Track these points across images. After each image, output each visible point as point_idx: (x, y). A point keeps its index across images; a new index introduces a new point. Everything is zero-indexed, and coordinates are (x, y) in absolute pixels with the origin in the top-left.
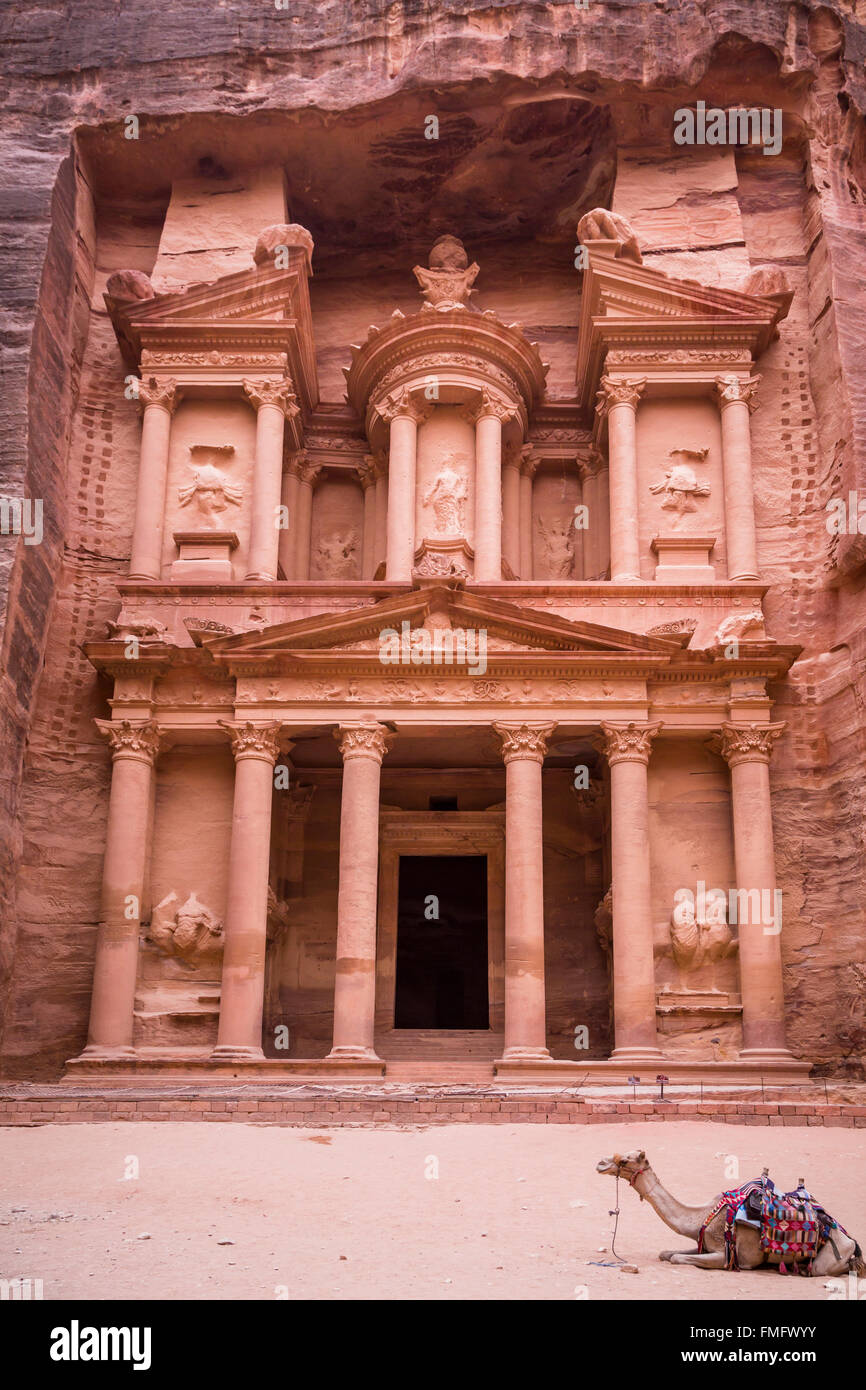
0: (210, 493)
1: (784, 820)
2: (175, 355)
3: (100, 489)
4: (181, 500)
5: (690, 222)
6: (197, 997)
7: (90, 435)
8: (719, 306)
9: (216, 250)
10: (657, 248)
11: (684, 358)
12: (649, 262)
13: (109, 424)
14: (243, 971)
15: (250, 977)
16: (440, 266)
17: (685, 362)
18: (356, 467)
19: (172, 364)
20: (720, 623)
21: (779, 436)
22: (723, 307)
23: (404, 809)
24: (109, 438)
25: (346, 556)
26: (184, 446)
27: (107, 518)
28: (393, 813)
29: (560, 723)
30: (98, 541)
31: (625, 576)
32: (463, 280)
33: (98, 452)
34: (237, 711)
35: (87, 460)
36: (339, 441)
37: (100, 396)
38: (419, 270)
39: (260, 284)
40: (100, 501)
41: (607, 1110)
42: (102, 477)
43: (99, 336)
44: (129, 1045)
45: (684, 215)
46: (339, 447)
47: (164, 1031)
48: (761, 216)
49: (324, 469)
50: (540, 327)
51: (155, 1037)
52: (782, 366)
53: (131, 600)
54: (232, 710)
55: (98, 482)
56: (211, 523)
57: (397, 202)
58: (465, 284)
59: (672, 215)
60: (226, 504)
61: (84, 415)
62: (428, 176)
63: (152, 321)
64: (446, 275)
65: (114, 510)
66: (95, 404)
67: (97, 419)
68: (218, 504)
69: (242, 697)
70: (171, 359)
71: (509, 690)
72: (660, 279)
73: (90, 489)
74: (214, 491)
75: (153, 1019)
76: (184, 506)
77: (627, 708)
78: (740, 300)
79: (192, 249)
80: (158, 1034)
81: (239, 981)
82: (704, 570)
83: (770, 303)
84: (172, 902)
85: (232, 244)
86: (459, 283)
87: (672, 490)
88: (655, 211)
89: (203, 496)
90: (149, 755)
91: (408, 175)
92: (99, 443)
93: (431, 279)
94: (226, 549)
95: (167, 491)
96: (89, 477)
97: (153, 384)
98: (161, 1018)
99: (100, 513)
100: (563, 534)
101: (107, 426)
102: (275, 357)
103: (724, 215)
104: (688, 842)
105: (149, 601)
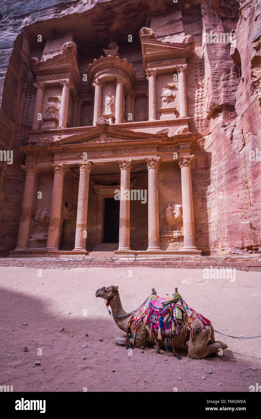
0: (52, 109)
1: (197, 183)
2: (44, 76)
3: (27, 110)
4: (45, 111)
5: (170, 28)
6: (44, 235)
7: (26, 98)
8: (176, 47)
9: (56, 51)
10: (161, 36)
11: (167, 62)
12: (159, 40)
13: (31, 95)
14: (53, 228)
15: (55, 229)
16: (110, 49)
17: (167, 63)
18: (92, 100)
19: (43, 78)
20: (177, 130)
21: (194, 80)
22: (177, 48)
23: (103, 185)
24: (30, 98)
25: (90, 122)
26: (46, 98)
27: (29, 117)
28: (101, 187)
29: (133, 159)
30: (26, 123)
31: (151, 119)
32: (115, 51)
33: (28, 102)
34: (54, 161)
35: (25, 104)
36: (88, 94)
37: (29, 89)
38: (104, 50)
39: (63, 57)
40: (27, 113)
41: (119, 264)
42: (28, 107)
43: (29, 75)
44: (26, 247)
45: (168, 27)
46: (88, 96)
47: (35, 244)
48: (190, 25)
49: (84, 102)
50: (136, 61)
51: (33, 245)
52: (195, 61)
53: (31, 136)
54: (53, 161)
55: (27, 108)
56: (52, 116)
57: (100, 35)
58: (116, 52)
59: (165, 27)
60: (55, 111)
61: (25, 93)
62: (106, 27)
63: (38, 69)
64: (111, 51)
65: (30, 115)
66: (28, 90)
67: (28, 94)
68: (53, 111)
69: (55, 158)
70: (43, 77)
71: (121, 152)
72: (160, 43)
73: (25, 110)
74: (52, 108)
75: (32, 241)
76: (46, 112)
77: (152, 154)
78: (181, 45)
79: (50, 52)
80: (34, 245)
81: (52, 230)
82: (173, 116)
83: (188, 45)
84: (40, 211)
85: (59, 49)
86: (114, 52)
87: (165, 96)
88: (161, 27)
89: (50, 109)
90: (34, 174)
91: (101, 27)
92: (28, 100)
93: (108, 52)
94: (54, 122)
95: (42, 109)
96: (25, 108)
97: (39, 84)
98: (35, 240)
99: (27, 116)
100: (143, 112)
101: (30, 95)
102: (67, 74)
103: (179, 25)
104: (170, 190)
105: (35, 136)
